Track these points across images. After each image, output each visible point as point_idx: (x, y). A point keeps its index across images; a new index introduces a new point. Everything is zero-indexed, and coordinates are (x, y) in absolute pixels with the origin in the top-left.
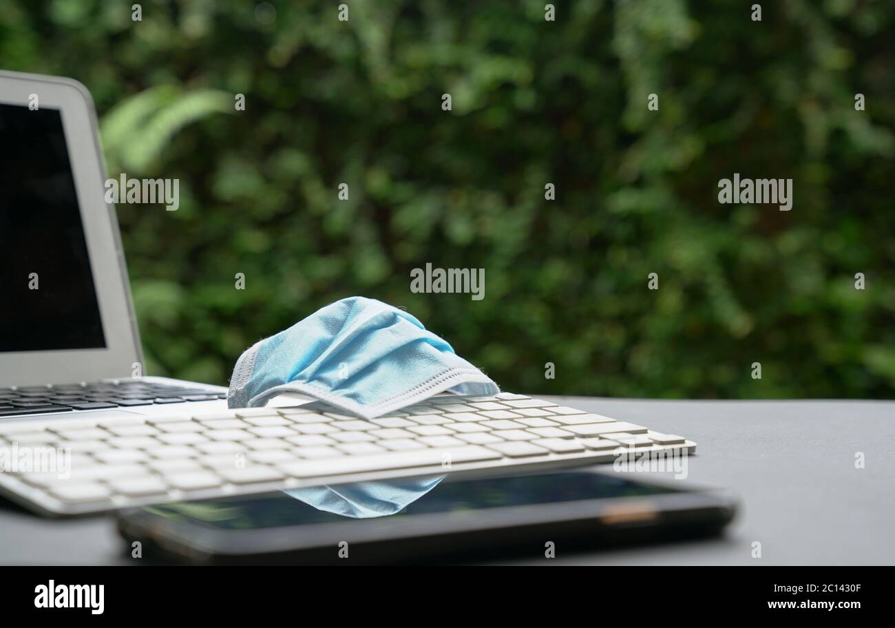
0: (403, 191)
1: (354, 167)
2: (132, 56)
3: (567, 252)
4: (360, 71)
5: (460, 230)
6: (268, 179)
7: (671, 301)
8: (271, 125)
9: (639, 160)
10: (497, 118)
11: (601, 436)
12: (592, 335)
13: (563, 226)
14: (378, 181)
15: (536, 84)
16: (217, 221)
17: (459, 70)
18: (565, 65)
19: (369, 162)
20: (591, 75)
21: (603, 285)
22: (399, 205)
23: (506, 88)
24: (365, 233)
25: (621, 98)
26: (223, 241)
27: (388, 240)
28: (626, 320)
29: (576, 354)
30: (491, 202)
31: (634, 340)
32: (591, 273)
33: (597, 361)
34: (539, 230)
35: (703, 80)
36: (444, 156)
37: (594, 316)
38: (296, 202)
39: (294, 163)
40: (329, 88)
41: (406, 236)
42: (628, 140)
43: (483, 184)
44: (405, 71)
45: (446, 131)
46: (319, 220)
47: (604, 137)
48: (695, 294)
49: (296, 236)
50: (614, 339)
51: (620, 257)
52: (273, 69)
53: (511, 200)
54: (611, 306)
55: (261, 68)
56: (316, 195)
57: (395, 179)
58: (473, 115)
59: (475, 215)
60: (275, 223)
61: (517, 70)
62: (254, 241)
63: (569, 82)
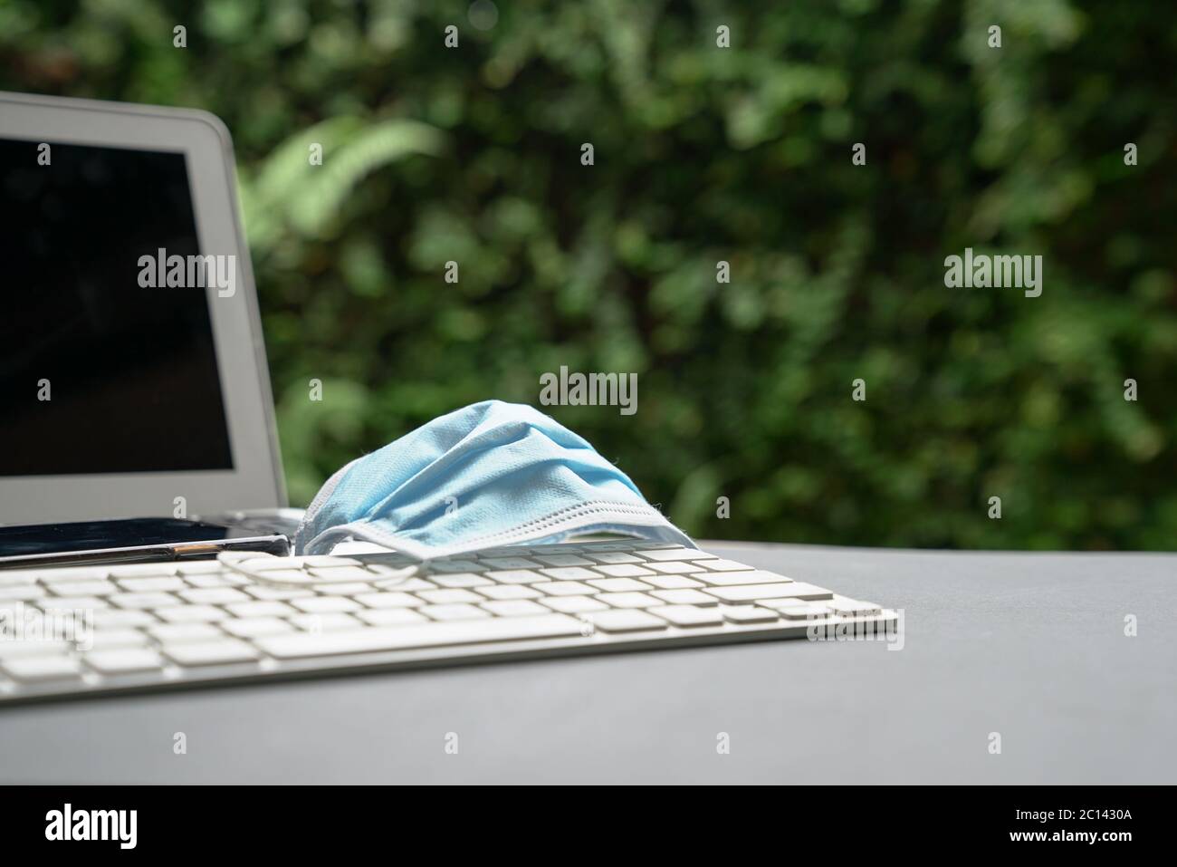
0: (667, 255)
1: (597, 223)
2: (307, 76)
3: (896, 338)
4: (607, 87)
5: (744, 309)
6: (484, 241)
7: (1042, 406)
8: (489, 166)
9: (1000, 208)
10: (796, 152)
11: (758, 602)
12: (931, 455)
13: (889, 301)
14: (632, 242)
15: (852, 102)
16: (416, 299)
17: (744, 85)
18: (895, 75)
19: (621, 215)
20: (930, 88)
21: (947, 385)
22: (660, 274)
23: (809, 109)
24: (613, 313)
25: (971, 122)
26: (424, 326)
27: (645, 322)
28: (977, 434)
29: (906, 481)
30: (787, 270)
31: (990, 463)
32: (931, 367)
33: (937, 490)
34: (855, 309)
35: (1093, 91)
36: (723, 206)
37: (933, 429)
38: (521, 270)
39: (518, 217)
40: (564, 114)
41: (667, 318)
42: (984, 179)
43: (777, 244)
44: (669, 89)
45: (726, 170)
46: (550, 296)
47: (950, 175)
48: (1078, 398)
49: (521, 318)
50: (963, 460)
51: (970, 346)
52: (490, 90)
53: (815, 266)
54: (957, 414)
55: (476, 90)
56: (548, 262)
57: (655, 238)
58: (763, 147)
59: (765, 288)
60: (491, 300)
61: (825, 84)
62: (463, 324)
63: (900, 100)
